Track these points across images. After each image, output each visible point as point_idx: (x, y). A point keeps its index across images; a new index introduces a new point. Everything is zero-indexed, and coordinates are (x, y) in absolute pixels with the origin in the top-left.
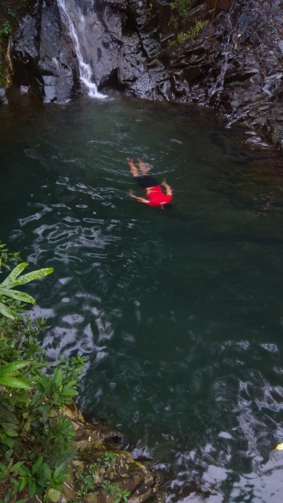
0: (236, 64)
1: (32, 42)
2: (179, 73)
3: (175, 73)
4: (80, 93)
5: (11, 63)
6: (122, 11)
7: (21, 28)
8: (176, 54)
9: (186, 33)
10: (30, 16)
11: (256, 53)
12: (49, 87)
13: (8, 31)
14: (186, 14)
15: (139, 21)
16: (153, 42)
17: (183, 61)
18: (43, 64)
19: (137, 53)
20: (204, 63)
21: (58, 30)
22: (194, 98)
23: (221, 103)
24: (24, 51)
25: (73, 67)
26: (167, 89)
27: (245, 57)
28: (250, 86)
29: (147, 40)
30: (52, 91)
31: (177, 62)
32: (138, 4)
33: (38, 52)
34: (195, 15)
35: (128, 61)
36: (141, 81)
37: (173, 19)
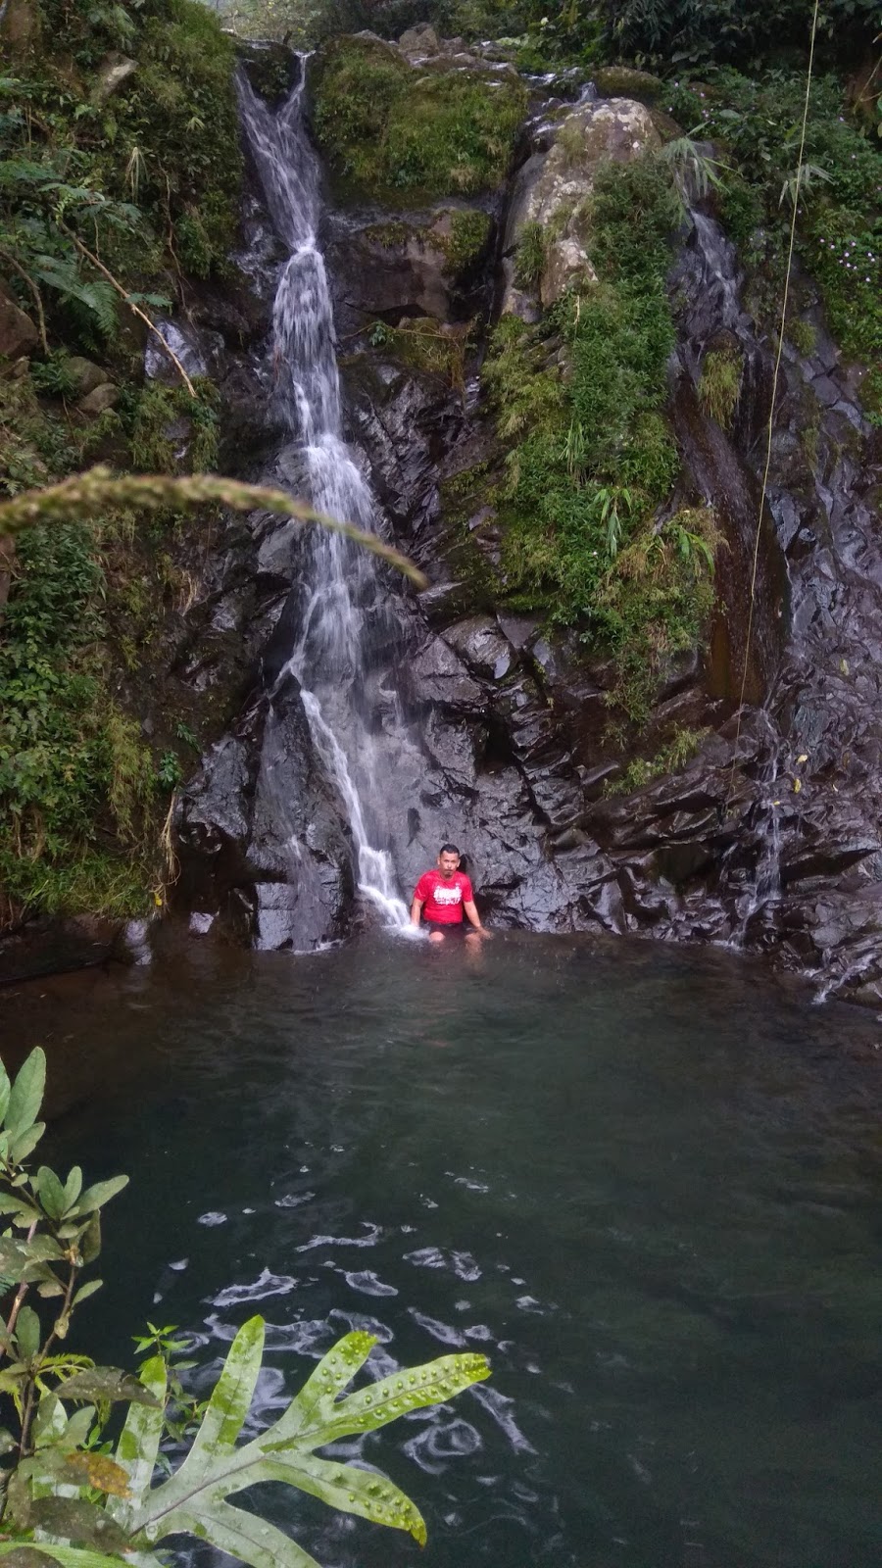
0: (807, 828)
1: (233, 800)
2: (641, 862)
3: (631, 861)
4: (359, 926)
5: (171, 853)
6: (474, 719)
7: (206, 768)
8: (629, 814)
9: (651, 760)
10: (231, 739)
11: (862, 800)
12: (272, 913)
13: (173, 775)
14: (649, 715)
15: (521, 739)
16: (562, 787)
17: (651, 831)
18: (261, 854)
19: (520, 816)
20: (712, 832)
21: (305, 770)
22: (696, 925)
23: (781, 937)
24: (211, 824)
25: (343, 858)
26: (611, 905)
27: (829, 809)
28: (860, 885)
29: (544, 782)
30: (280, 922)
31: (634, 832)
32: (515, 701)
33: (250, 824)
34: (671, 716)
35: (494, 837)
36: (533, 887)
37: (612, 728)
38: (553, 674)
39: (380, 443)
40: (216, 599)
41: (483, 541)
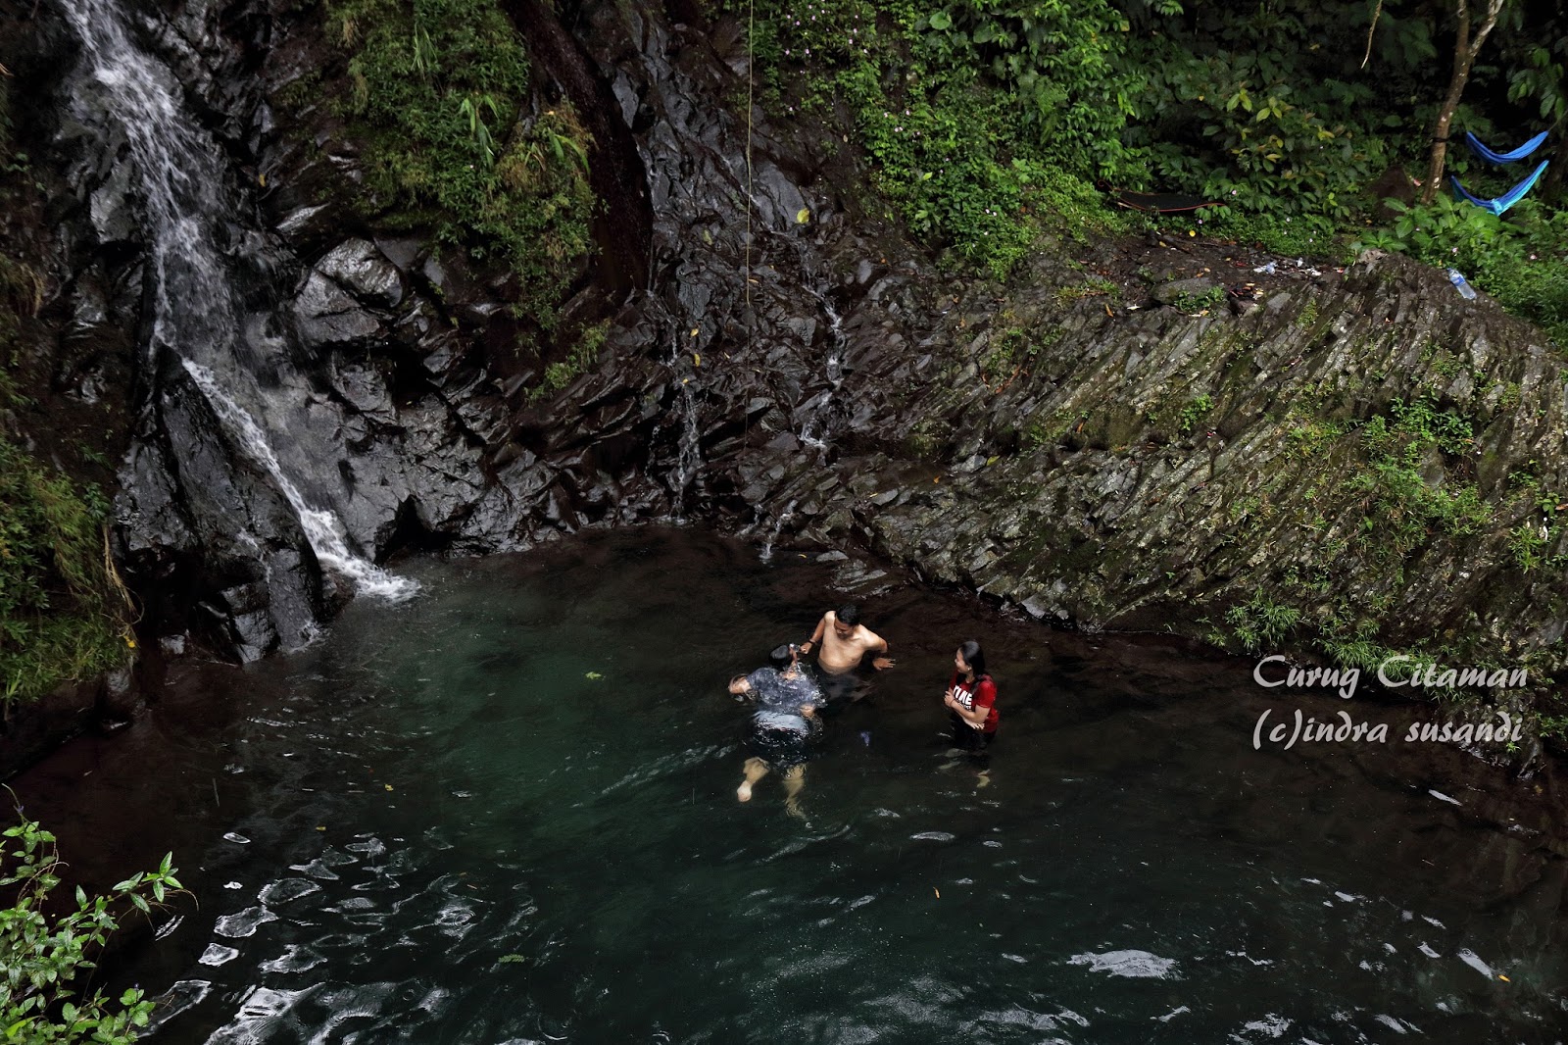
0: (715, 399)
1: (170, 512)
2: (577, 461)
3: (569, 462)
4: (334, 597)
5: (125, 589)
6: (377, 353)
7: (125, 486)
8: (557, 418)
9: (563, 361)
10: (140, 444)
12: (250, 615)
13: (103, 509)
14: (554, 320)
15: (433, 364)
16: (485, 405)
17: (581, 430)
19: (453, 443)
20: (635, 421)
21: (223, 453)
22: (638, 506)
23: (716, 503)
24: (157, 545)
26: (560, 508)
27: (729, 377)
28: (768, 440)
29: (468, 404)
30: (258, 624)
31: (566, 434)
32: (417, 327)
33: (196, 532)
34: (576, 316)
36: (486, 510)
37: (524, 340)
38: (451, 294)
39: (185, 57)
40: (69, 288)
41: (339, 159)
